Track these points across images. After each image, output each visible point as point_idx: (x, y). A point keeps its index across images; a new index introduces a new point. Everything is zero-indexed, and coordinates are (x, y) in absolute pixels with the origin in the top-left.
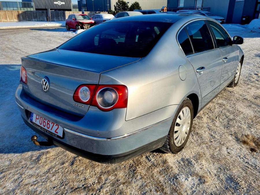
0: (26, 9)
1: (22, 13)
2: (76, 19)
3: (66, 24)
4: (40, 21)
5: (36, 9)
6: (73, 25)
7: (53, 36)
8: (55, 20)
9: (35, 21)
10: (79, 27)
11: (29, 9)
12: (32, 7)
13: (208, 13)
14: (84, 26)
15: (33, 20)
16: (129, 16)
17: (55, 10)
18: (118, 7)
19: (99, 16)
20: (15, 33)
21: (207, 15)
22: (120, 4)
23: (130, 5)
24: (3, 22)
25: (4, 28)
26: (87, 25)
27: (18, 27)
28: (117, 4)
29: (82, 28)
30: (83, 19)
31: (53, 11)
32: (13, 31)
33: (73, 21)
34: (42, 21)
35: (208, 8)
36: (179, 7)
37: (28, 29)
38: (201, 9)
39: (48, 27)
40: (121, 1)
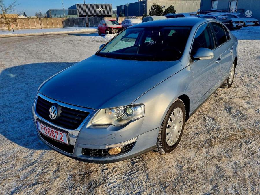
0: (71, 16)
1: (65, 21)
2: (105, 25)
3: (98, 29)
4: (80, 27)
5: (80, 16)
6: (103, 30)
7: (83, 41)
8: (94, 25)
9: (76, 27)
10: (108, 31)
11: (74, 16)
12: (76, 14)
13: (241, 15)
14: (112, 31)
15: (75, 26)
16: (153, 20)
17: (94, 16)
18: (153, 11)
19: (128, 21)
20: (54, 38)
21: (240, 17)
22: (155, 8)
23: (164, 9)
24: (50, 28)
25: (48, 33)
26: (115, 30)
27: (59, 32)
28: (152, 8)
29: (111, 33)
30: (112, 24)
31: (93, 17)
32: (53, 36)
33: (103, 26)
34: (82, 27)
35: (242, 9)
36: (212, 9)
37: (67, 35)
38: (236, 11)
39: (85, 32)
40: (156, 6)
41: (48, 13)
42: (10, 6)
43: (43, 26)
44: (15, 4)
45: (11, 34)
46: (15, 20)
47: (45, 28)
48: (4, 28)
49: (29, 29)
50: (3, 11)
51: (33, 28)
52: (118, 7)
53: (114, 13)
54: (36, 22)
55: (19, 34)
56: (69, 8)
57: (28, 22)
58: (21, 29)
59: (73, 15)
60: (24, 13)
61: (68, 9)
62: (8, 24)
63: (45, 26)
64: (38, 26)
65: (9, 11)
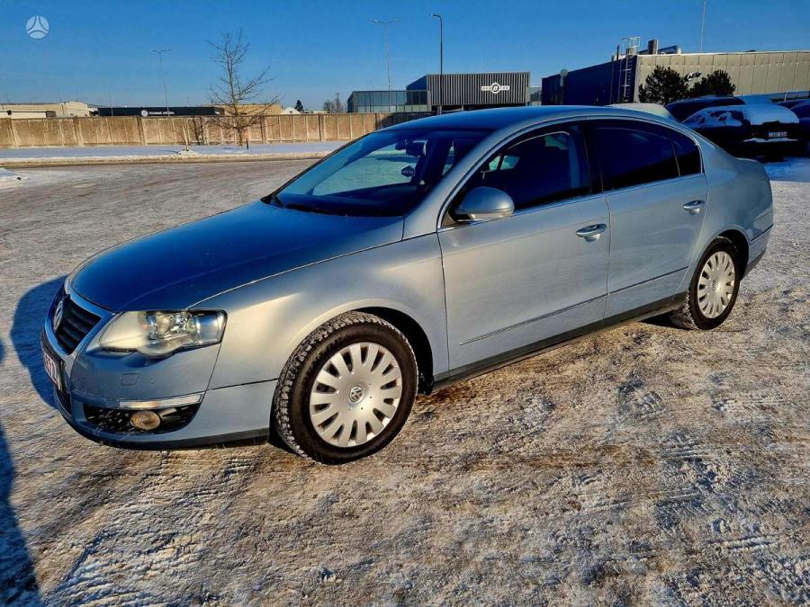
1: (383, 121)
12: (424, 102)
18: (653, 90)
22: (660, 80)
23: (691, 85)
24: (341, 140)
28: (649, 80)
40: (665, 72)
41: (350, 100)
42: (252, 84)
43: (325, 134)
44: (263, 79)
45: (241, 154)
46: (259, 119)
47: (331, 139)
48: (232, 139)
49: (292, 141)
50: (233, 96)
51: (300, 141)
52: (544, 81)
53: (534, 98)
54: (310, 125)
55: (256, 155)
56: (409, 87)
57: (291, 126)
58: (271, 142)
59: (415, 104)
60: (299, 103)
61: (405, 89)
62: (240, 129)
63: (331, 136)
64: (312, 135)
65: (247, 96)
